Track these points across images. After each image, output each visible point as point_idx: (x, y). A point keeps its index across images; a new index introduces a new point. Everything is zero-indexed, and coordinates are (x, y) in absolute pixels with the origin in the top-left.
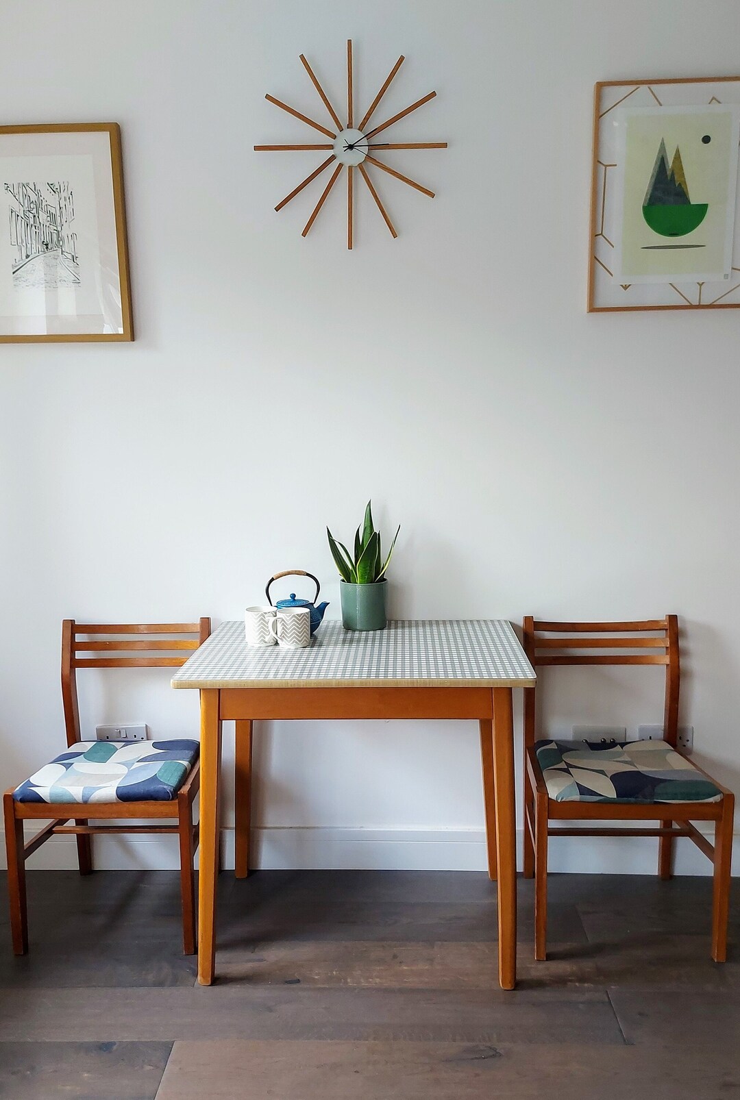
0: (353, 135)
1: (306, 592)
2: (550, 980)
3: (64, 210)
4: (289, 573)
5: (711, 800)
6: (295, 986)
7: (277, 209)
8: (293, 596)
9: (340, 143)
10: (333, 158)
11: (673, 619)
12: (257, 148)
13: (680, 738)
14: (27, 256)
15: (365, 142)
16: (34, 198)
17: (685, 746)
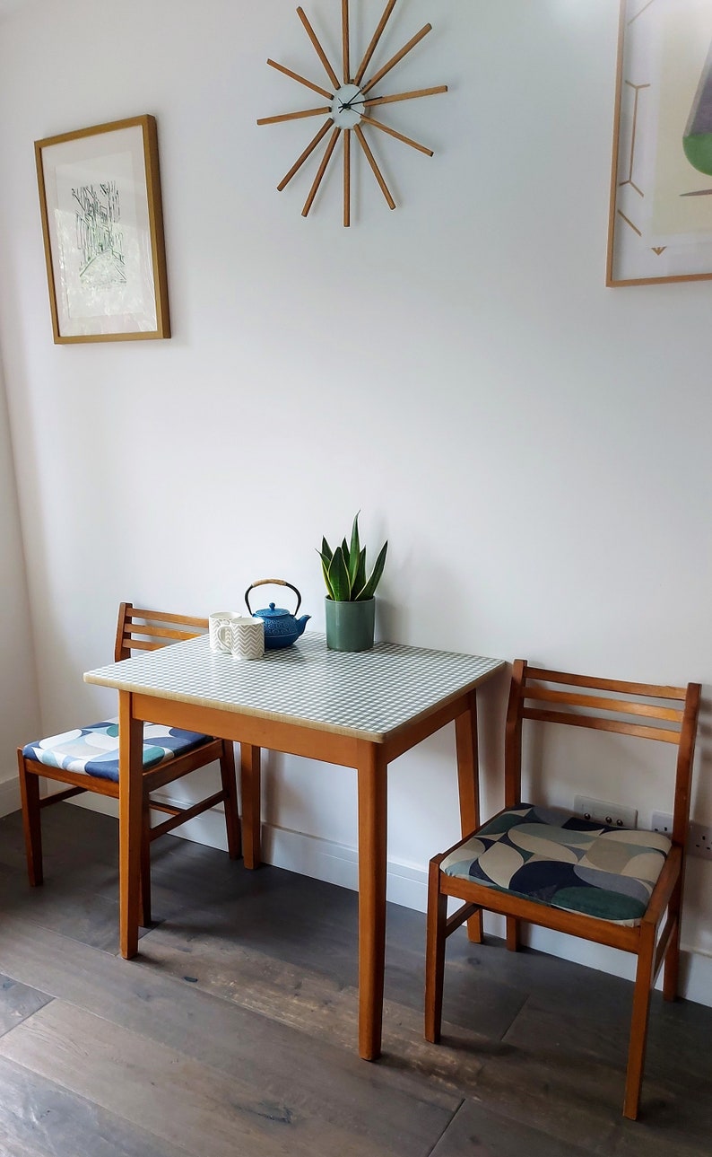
0: (349, 92)
1: (286, 602)
2: (418, 1065)
3: (112, 210)
4: (267, 582)
5: (621, 922)
6: (191, 984)
7: (280, 188)
8: (273, 606)
9: (337, 104)
10: (331, 122)
11: (695, 689)
12: (261, 122)
13: (704, 838)
14: (89, 258)
15: (362, 98)
16: (91, 201)
17: (709, 848)
